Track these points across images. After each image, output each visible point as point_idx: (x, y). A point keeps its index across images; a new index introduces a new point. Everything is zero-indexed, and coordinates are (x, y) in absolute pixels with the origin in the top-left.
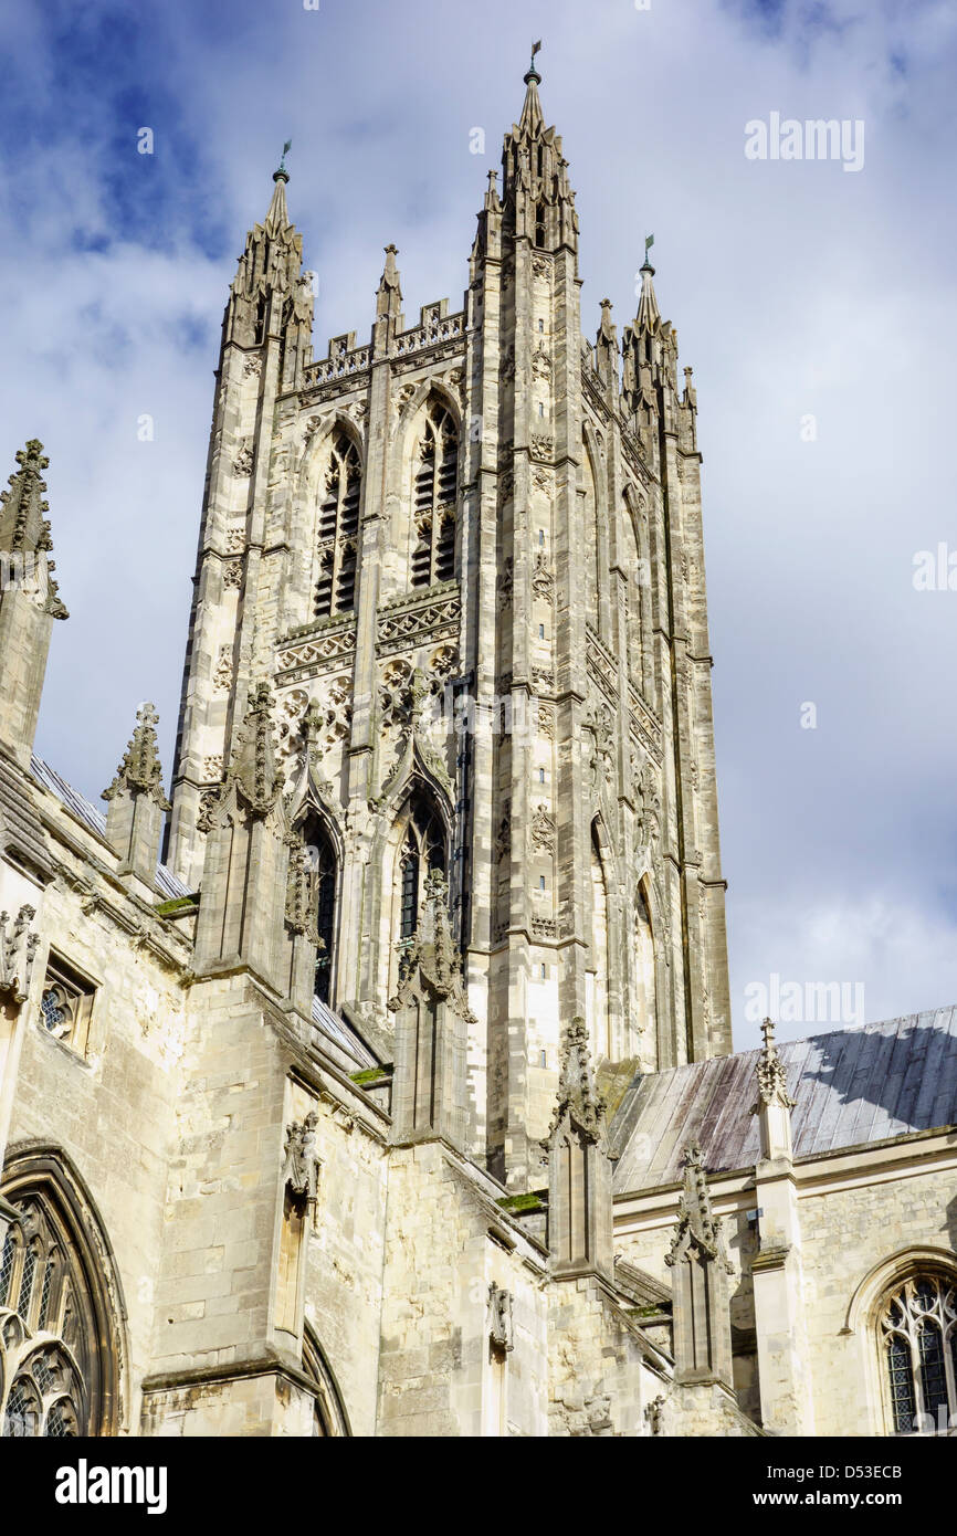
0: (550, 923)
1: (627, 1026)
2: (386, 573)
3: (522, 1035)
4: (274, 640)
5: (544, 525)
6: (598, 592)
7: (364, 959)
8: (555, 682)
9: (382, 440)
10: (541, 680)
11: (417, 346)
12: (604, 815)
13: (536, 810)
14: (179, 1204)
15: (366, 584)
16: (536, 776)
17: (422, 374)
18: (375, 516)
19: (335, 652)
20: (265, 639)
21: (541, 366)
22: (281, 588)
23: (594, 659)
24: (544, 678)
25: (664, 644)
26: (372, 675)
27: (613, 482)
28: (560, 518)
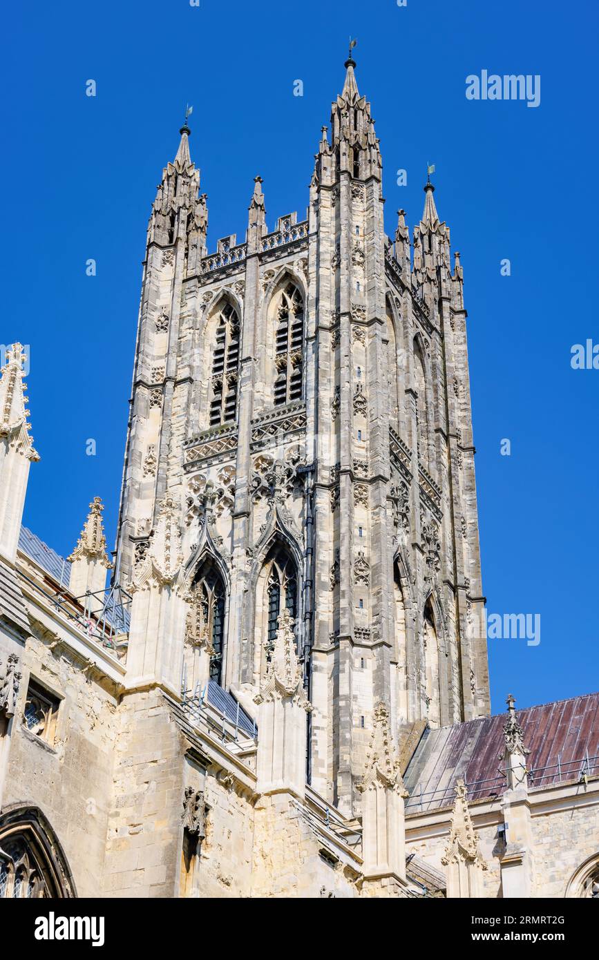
0: (367, 631)
1: (419, 698)
2: (257, 396)
3: (348, 706)
4: (183, 442)
5: (360, 364)
6: (398, 406)
7: (244, 655)
8: (369, 469)
9: (254, 307)
10: (359, 468)
11: (276, 245)
12: (403, 556)
13: (357, 555)
14: (115, 841)
15: (244, 404)
16: (356, 532)
17: (279, 263)
18: (249, 358)
19: (224, 450)
20: (177, 441)
21: (358, 258)
22: (188, 406)
23: (395, 452)
24: (362, 466)
25: (442, 439)
26: (248, 465)
27: (407, 332)
28: (372, 359)
